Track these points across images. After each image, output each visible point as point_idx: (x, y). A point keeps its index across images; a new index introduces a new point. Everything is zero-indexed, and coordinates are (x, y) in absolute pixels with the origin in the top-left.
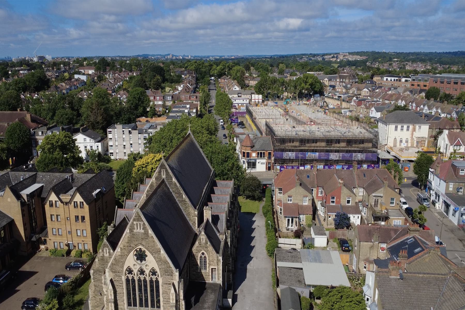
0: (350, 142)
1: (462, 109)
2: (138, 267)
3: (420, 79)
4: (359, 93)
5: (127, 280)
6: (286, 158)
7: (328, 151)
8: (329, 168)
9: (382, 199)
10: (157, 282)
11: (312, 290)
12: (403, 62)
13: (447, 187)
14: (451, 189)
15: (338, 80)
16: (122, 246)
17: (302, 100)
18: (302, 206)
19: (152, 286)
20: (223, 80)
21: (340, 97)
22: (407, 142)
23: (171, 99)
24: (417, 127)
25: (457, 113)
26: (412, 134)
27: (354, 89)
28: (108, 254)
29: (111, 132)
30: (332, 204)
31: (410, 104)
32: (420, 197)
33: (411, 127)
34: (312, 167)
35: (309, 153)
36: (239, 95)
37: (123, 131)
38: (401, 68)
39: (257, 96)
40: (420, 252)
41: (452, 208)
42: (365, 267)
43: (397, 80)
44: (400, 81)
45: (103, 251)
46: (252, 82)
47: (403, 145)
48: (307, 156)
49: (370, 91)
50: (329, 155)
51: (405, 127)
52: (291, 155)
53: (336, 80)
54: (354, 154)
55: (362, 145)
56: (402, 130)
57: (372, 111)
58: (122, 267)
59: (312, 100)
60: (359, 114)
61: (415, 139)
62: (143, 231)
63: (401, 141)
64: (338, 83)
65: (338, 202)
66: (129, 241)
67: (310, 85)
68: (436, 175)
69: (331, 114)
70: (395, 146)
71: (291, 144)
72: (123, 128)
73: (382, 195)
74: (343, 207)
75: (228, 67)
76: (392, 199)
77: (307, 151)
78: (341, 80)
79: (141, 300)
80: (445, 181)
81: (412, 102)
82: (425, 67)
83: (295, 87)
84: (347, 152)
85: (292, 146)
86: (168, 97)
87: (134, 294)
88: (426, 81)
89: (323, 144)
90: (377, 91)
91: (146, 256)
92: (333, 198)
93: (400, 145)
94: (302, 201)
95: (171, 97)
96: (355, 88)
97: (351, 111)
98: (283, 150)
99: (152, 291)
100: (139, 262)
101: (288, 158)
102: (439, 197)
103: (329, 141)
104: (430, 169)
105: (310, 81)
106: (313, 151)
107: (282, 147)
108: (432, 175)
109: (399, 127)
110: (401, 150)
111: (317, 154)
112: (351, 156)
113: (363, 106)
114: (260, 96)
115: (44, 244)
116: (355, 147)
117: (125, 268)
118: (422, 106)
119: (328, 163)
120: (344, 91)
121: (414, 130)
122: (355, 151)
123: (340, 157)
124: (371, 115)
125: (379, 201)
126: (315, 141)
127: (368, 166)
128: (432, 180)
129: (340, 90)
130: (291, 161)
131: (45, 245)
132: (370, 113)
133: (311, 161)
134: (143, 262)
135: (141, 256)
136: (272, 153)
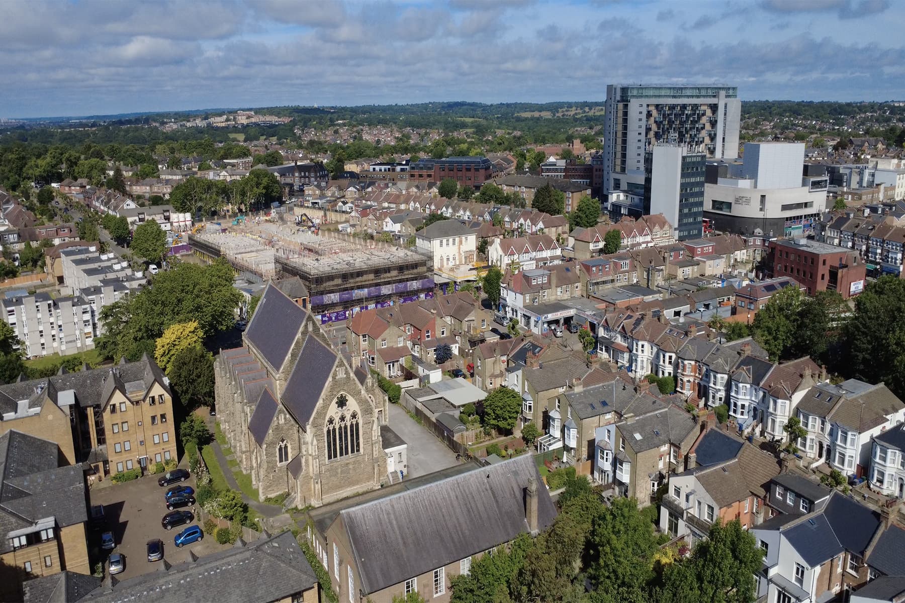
0: (401, 268)
1: (494, 208)
2: (340, 415)
3: (421, 166)
4: (342, 195)
5: (329, 432)
6: (327, 303)
7: (377, 285)
8: (382, 306)
9: (475, 322)
10: (357, 424)
11: (462, 409)
12: (355, 126)
13: (524, 300)
14: (528, 301)
15: (297, 174)
16: (324, 397)
17: (257, 214)
18: (398, 349)
19: (352, 431)
20: (67, 188)
21: (316, 203)
22: (454, 259)
23: (16, 240)
24: (464, 238)
25: (490, 213)
26: (459, 249)
27: (333, 189)
28: (283, 421)
29: (13, 311)
30: (427, 339)
31: (427, 206)
32: (497, 317)
33: (457, 239)
34: (362, 308)
35: (356, 291)
36: (140, 216)
37: (37, 307)
38: (355, 138)
39: (181, 215)
40: (540, 351)
41: (533, 320)
42: (491, 384)
43: (389, 169)
44: (394, 170)
45: (278, 418)
46: (138, 188)
47: (451, 264)
48: (354, 295)
49: (358, 190)
50: (380, 290)
51: (451, 240)
52: (334, 297)
53: (293, 175)
54: (409, 283)
55: (415, 271)
56: (448, 244)
57: (386, 223)
58: (324, 419)
59: (273, 213)
60: (365, 228)
61: (463, 254)
62: (345, 376)
63: (448, 259)
64: (297, 179)
65: (434, 335)
66: (332, 389)
67: (264, 188)
68: (510, 290)
69: (326, 233)
70: (442, 266)
71: (331, 283)
72: (36, 302)
73: (473, 318)
74: (439, 340)
75: (68, 159)
76: (483, 321)
77: (352, 288)
78: (303, 174)
79: (341, 448)
80: (522, 294)
81: (430, 204)
82: (391, 135)
83: (243, 194)
84: (400, 282)
85: (333, 286)
86: (11, 236)
87: (335, 445)
88: (430, 169)
89: (372, 276)
90: (370, 189)
91: (347, 400)
92: (428, 332)
93: (448, 264)
94: (396, 342)
95: (16, 236)
96: (336, 187)
97: (353, 226)
98: (322, 293)
99: (352, 435)
100: (340, 408)
101: (330, 302)
102: (516, 312)
103: (377, 271)
104: (502, 285)
105: (265, 181)
106: (359, 287)
107: (322, 288)
108: (505, 291)
109: (445, 241)
110: (452, 270)
111: (366, 290)
112: (406, 287)
113: (371, 217)
114: (188, 216)
115: (95, 473)
116: (407, 274)
117: (327, 418)
118: (444, 209)
119: (380, 300)
120: (317, 192)
121: (461, 242)
122: (408, 280)
123: (393, 289)
124: (385, 229)
125: (472, 325)
126: (360, 274)
127: (426, 296)
128: (505, 296)
129: (310, 192)
130: (333, 305)
131: (97, 475)
132: (384, 226)
133: (360, 301)
134: (344, 408)
135: (342, 403)
136: (308, 299)
